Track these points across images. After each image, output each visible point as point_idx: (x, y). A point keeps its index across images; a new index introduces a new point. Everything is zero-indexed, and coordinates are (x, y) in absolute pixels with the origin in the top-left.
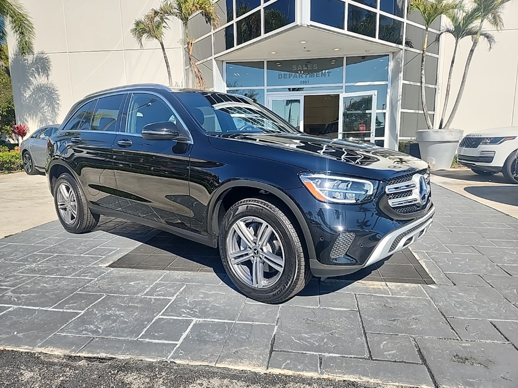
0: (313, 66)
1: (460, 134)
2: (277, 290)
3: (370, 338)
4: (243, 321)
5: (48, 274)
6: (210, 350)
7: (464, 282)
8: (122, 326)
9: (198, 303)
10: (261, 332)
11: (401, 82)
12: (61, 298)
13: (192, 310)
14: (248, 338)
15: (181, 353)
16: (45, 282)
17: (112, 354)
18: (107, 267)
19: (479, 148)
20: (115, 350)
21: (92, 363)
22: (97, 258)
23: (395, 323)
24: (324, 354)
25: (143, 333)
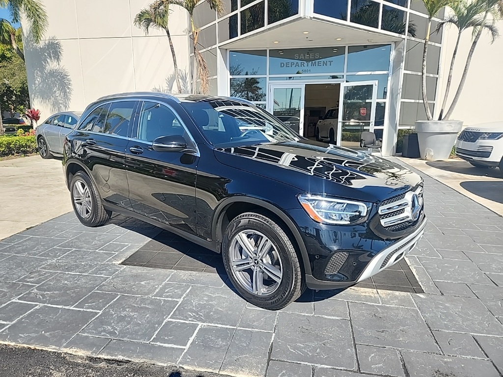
0: (314, 55)
1: (459, 126)
2: (275, 299)
3: (359, 350)
4: (244, 327)
5: (68, 270)
6: (215, 357)
7: (452, 292)
8: (136, 328)
9: (203, 307)
10: (260, 340)
11: (403, 72)
12: (81, 297)
13: (198, 314)
14: (248, 346)
15: (188, 358)
16: (66, 279)
17: (128, 357)
18: (120, 264)
19: (477, 142)
20: (131, 353)
21: (111, 366)
22: (111, 254)
23: (383, 334)
24: (316, 365)
25: (154, 336)
